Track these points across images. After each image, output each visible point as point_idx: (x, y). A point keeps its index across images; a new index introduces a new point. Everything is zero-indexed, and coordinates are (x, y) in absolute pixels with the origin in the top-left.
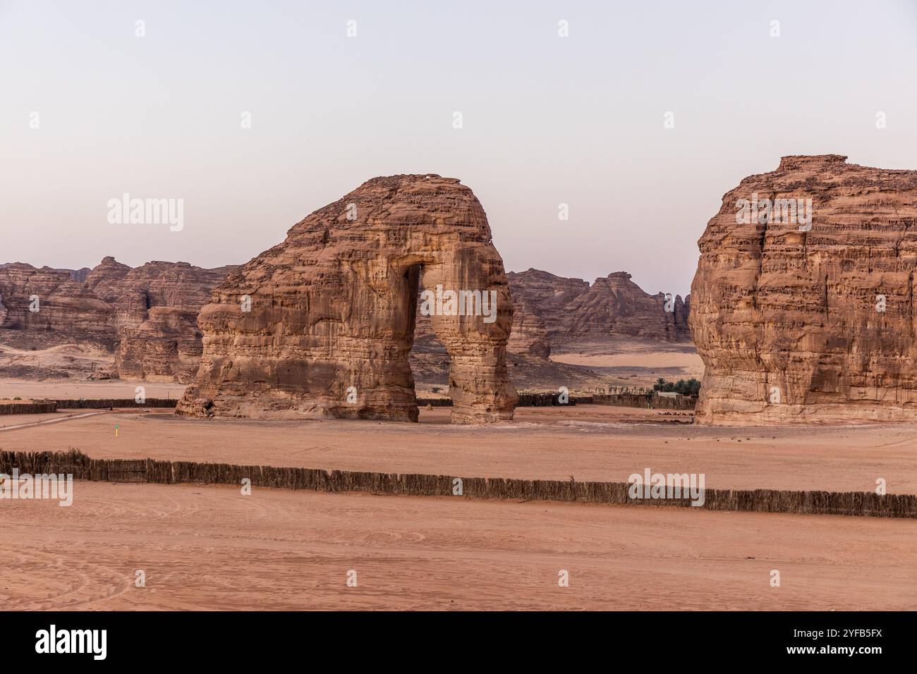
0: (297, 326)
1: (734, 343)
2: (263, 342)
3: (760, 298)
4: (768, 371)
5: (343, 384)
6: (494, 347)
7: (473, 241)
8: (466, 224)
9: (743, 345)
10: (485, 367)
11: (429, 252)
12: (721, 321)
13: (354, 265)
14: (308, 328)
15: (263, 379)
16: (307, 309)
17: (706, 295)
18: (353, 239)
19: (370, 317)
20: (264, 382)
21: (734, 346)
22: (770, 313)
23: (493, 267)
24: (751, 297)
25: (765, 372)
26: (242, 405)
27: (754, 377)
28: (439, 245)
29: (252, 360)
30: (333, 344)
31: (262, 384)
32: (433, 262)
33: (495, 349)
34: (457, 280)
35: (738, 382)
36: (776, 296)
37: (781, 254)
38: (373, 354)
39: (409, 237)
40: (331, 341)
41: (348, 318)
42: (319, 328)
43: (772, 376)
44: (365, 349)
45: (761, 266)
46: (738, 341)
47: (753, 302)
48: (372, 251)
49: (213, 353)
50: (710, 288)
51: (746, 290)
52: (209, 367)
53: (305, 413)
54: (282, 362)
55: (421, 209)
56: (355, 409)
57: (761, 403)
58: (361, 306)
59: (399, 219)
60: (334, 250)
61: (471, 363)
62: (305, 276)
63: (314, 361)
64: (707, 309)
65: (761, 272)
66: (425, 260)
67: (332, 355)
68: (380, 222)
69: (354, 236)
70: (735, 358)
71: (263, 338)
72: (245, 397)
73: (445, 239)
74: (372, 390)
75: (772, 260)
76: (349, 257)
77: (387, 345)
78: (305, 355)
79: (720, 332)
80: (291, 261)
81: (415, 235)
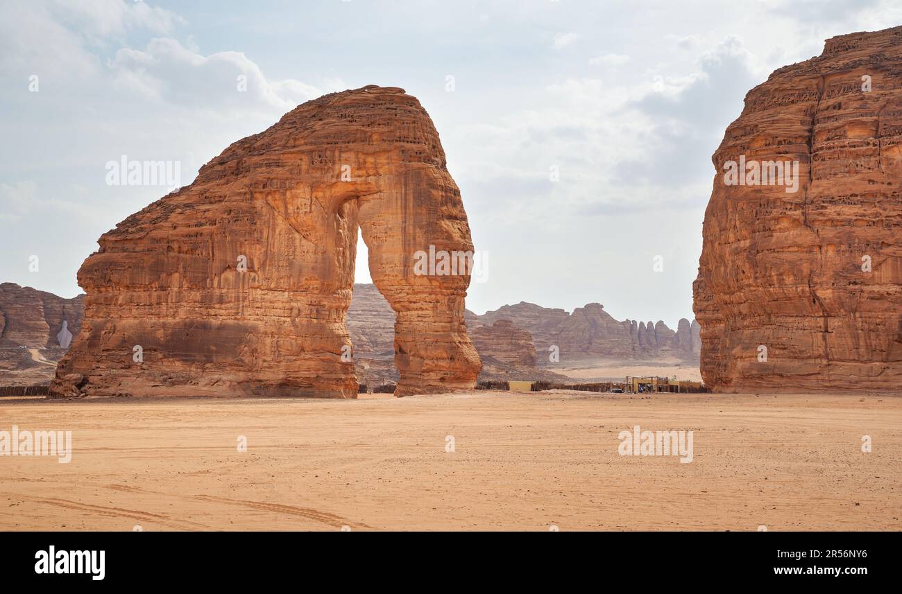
0: (197, 277)
1: (775, 278)
2: (154, 300)
3: (812, 211)
4: (827, 315)
5: (256, 350)
6: (448, 297)
7: (419, 161)
8: (410, 139)
9: (789, 280)
10: (436, 324)
11: (363, 178)
12: (753, 250)
13: (270, 198)
14: (212, 280)
15: (154, 347)
16: (211, 255)
17: (730, 217)
18: (268, 165)
19: (291, 264)
20: (155, 350)
21: (775, 282)
22: (828, 232)
23: (447, 197)
24: (799, 212)
25: (824, 316)
26: (125, 381)
27: (807, 324)
28: (376, 168)
29: (141, 323)
30: (244, 299)
31: (153, 353)
32: (369, 192)
33: (449, 299)
34: (399, 211)
35: (782, 333)
36: (838, 208)
37: (842, 152)
38: (295, 312)
39: (337, 159)
40: (241, 295)
41: (263, 265)
42: (226, 280)
43: (834, 323)
44: (284, 304)
45: (810, 172)
46: (781, 274)
47: (802, 218)
48: (292, 179)
49: (92, 316)
50: (735, 208)
51: (792, 204)
52: (88, 334)
53: (206, 389)
54: (179, 323)
55: (354, 123)
56: (272, 382)
57: (818, 361)
58: (279, 250)
59: (326, 137)
60: (246, 181)
61: (419, 319)
62: (209, 215)
63: (219, 322)
64: (731, 235)
65: (811, 180)
66: (359, 188)
67: (243, 314)
68: (302, 142)
69: (271, 161)
70: (777, 300)
71: (155, 294)
72: (130, 370)
73: (382, 160)
74: (295, 358)
75: (828, 162)
76: (264, 188)
77: (313, 300)
78: (209, 315)
79: (754, 265)
80: (195, 199)
81: (344, 155)
